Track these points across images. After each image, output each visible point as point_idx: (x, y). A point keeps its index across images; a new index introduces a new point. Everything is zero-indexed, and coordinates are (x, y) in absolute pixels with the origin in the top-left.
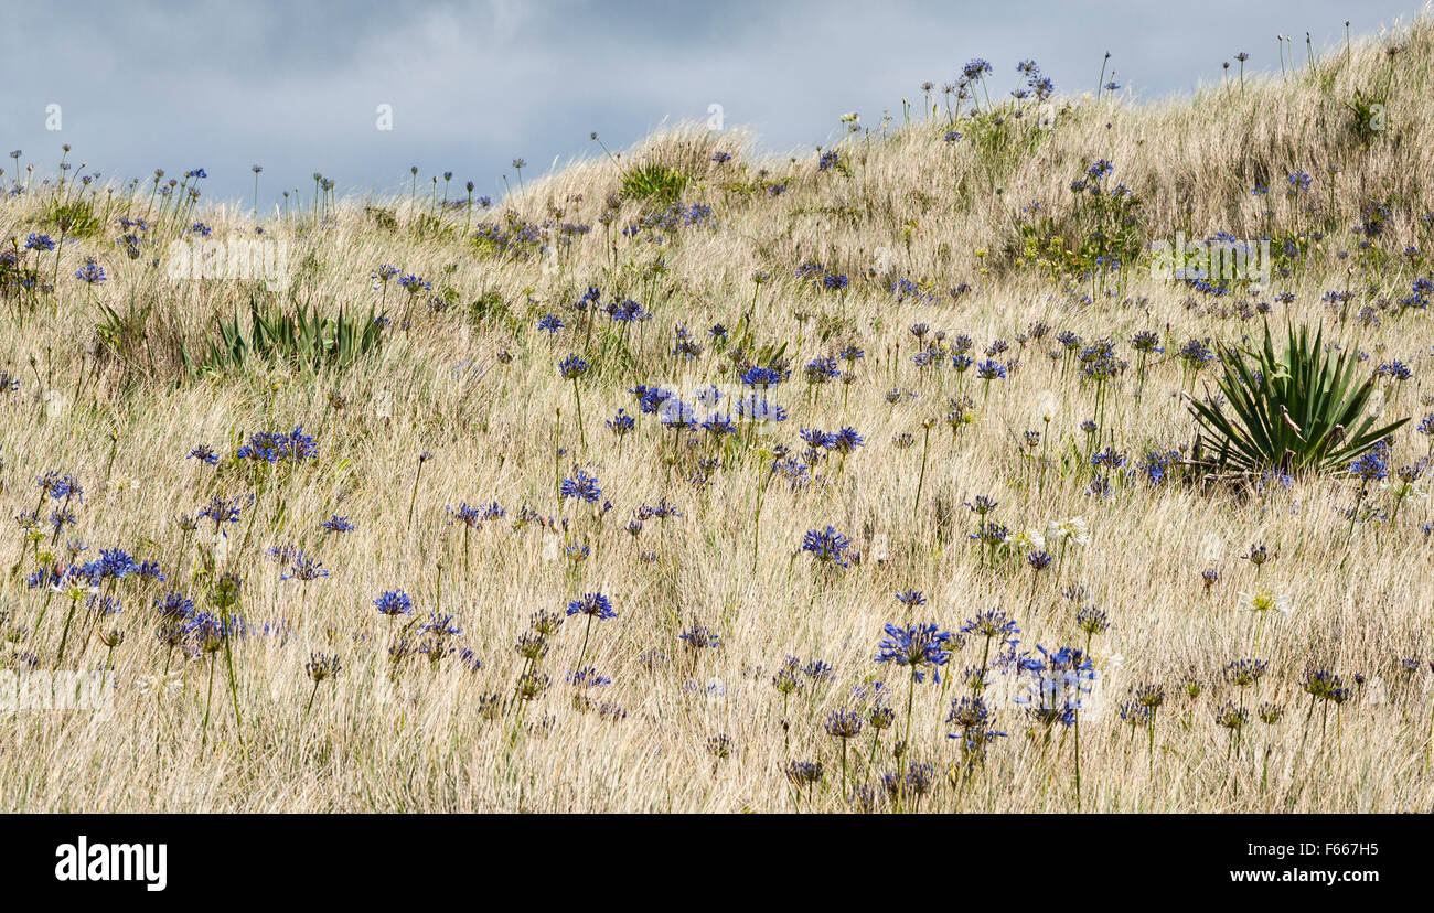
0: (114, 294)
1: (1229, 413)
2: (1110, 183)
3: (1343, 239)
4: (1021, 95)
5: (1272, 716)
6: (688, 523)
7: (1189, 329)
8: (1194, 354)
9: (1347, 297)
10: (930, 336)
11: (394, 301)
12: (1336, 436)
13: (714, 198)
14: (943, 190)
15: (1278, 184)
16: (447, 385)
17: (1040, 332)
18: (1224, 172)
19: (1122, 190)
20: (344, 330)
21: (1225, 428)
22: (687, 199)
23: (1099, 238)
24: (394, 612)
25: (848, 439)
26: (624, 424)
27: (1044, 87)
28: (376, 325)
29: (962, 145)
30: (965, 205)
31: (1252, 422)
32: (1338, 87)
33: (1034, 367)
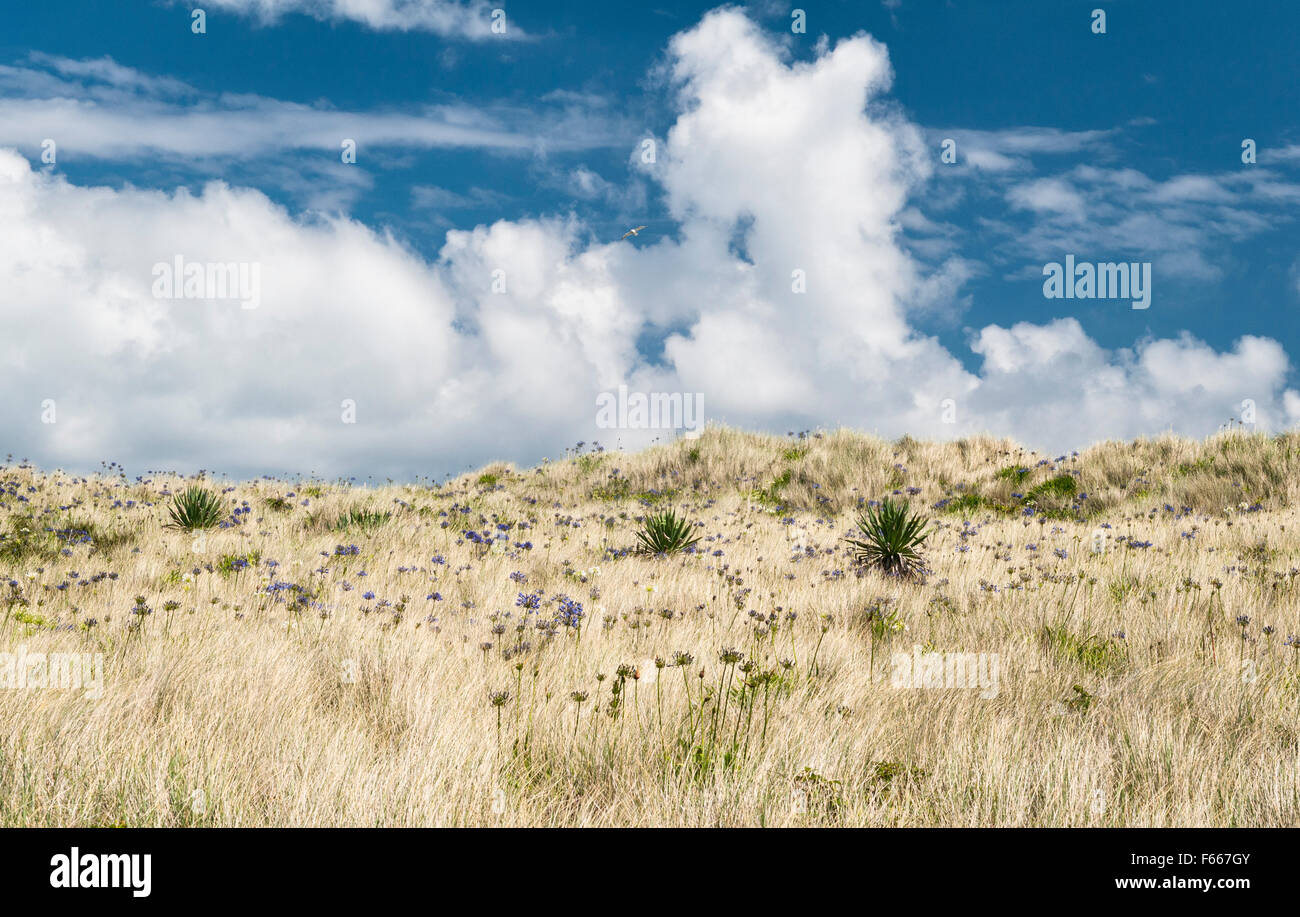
0: (311, 508)
1: (647, 535)
2: (620, 475)
3: (688, 490)
4: (594, 451)
5: (648, 624)
6: (476, 572)
7: (640, 514)
8: (639, 520)
9: (688, 506)
10: (560, 517)
11: (395, 509)
12: (679, 542)
13: (505, 484)
14: (572, 479)
15: (668, 474)
16: (408, 533)
17: (594, 516)
18: (653, 472)
19: (623, 477)
20: (378, 517)
21: (646, 540)
22: (498, 483)
23: (616, 491)
24: (369, 598)
25: (528, 546)
26: (460, 543)
27: (601, 449)
28: (388, 516)
29: (577, 466)
30: (578, 482)
31: (655, 539)
32: (685, 446)
33: (591, 523)
